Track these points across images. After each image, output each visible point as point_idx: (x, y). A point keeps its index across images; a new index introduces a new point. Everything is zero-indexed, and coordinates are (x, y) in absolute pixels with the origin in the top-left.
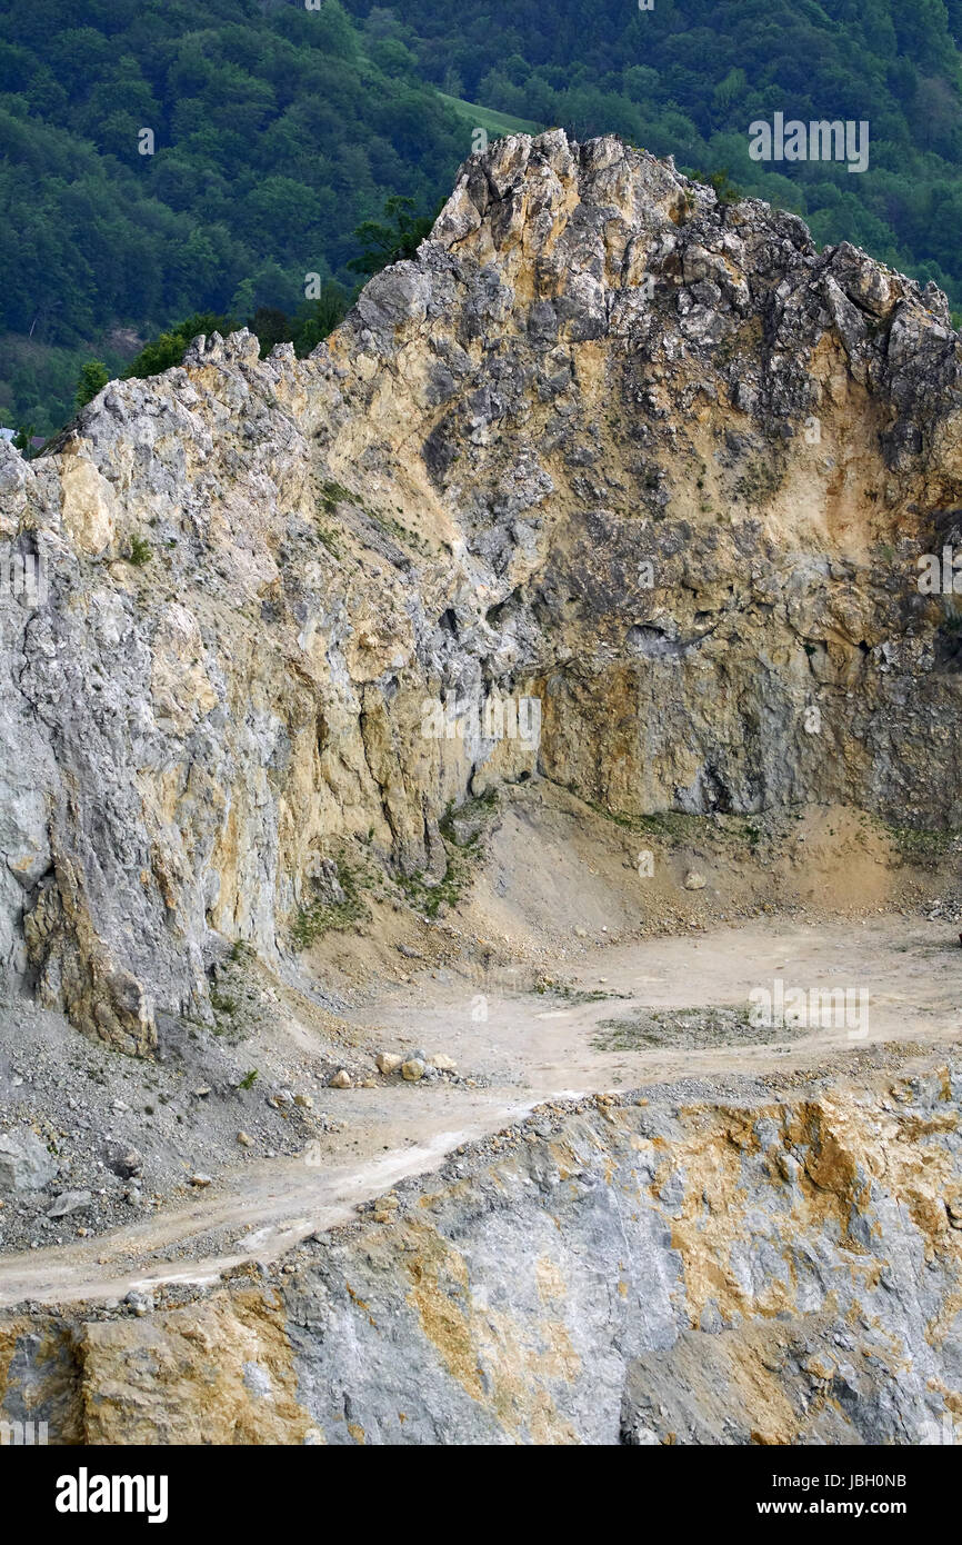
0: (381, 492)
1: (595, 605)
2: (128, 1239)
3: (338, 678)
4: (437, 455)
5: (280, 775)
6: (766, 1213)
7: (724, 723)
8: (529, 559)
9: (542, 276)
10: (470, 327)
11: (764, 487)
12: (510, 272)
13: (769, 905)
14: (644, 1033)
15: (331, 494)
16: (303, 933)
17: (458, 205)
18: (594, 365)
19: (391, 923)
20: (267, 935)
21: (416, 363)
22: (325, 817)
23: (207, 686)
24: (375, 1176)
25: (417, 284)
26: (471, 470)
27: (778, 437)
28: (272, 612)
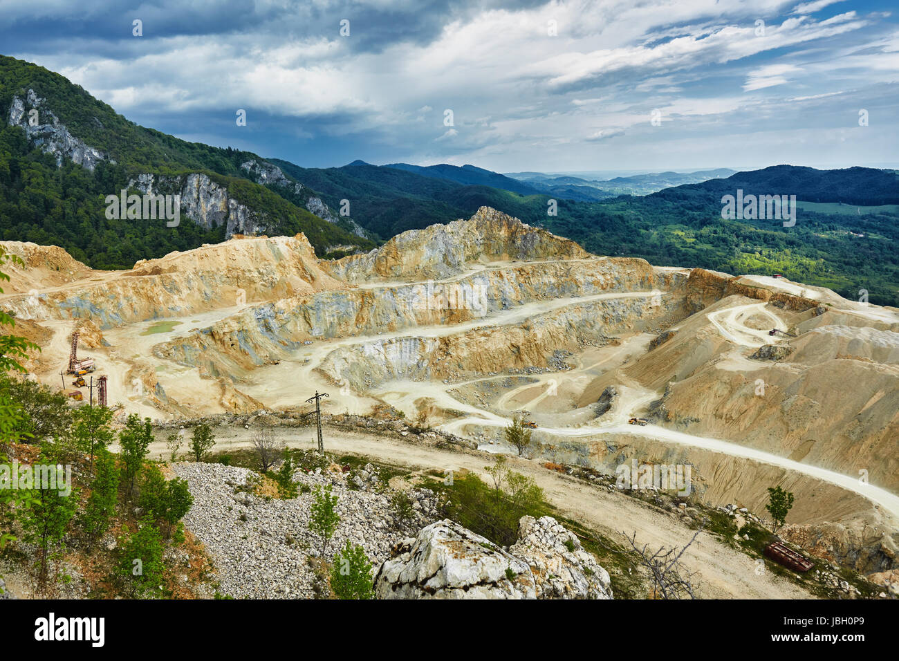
0: (473, 231)
1: (488, 239)
2: (449, 279)
3: (469, 243)
4: (477, 229)
5: (464, 250)
6: (497, 279)
7: (497, 248)
8: (483, 236)
9: (484, 216)
10: (479, 220)
11: (500, 231)
12: (482, 216)
13: (500, 260)
14: (489, 267)
15: (469, 231)
16: (466, 261)
17: (478, 211)
18: (488, 222)
19: (472, 260)
20: (463, 261)
21: (475, 222)
22: (468, 253)
23: (458, 242)
24: (467, 275)
25: (475, 216)
26: (480, 229)
27: (501, 227)
28: (463, 238)
